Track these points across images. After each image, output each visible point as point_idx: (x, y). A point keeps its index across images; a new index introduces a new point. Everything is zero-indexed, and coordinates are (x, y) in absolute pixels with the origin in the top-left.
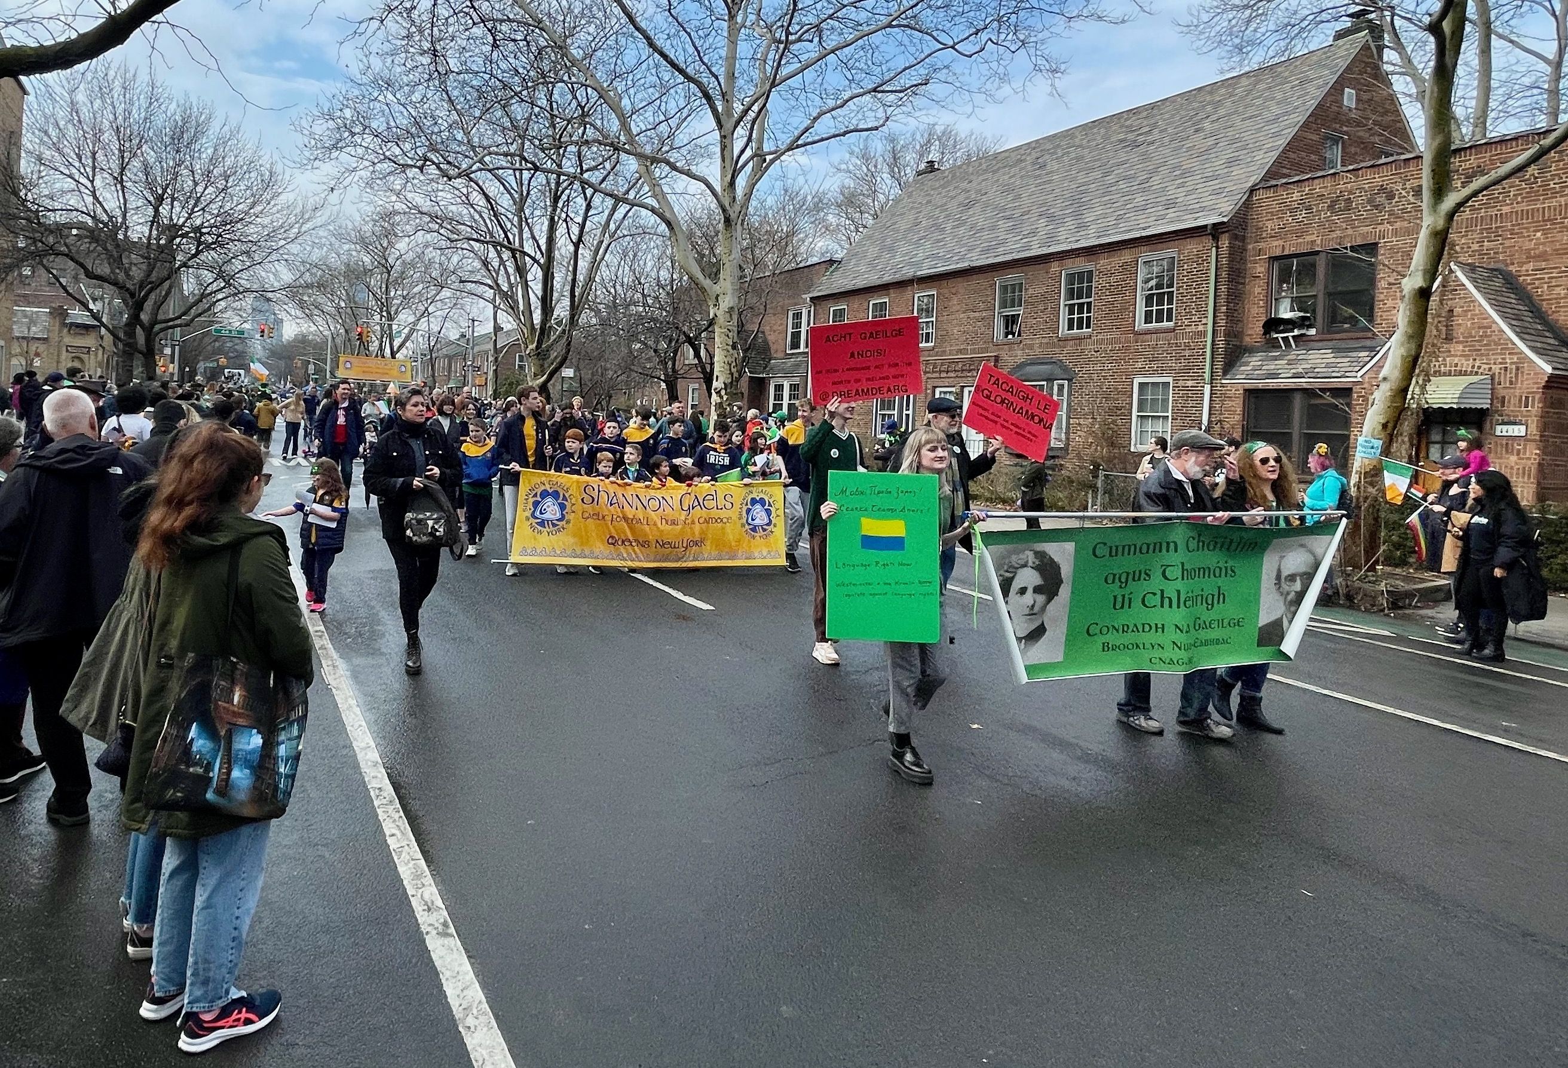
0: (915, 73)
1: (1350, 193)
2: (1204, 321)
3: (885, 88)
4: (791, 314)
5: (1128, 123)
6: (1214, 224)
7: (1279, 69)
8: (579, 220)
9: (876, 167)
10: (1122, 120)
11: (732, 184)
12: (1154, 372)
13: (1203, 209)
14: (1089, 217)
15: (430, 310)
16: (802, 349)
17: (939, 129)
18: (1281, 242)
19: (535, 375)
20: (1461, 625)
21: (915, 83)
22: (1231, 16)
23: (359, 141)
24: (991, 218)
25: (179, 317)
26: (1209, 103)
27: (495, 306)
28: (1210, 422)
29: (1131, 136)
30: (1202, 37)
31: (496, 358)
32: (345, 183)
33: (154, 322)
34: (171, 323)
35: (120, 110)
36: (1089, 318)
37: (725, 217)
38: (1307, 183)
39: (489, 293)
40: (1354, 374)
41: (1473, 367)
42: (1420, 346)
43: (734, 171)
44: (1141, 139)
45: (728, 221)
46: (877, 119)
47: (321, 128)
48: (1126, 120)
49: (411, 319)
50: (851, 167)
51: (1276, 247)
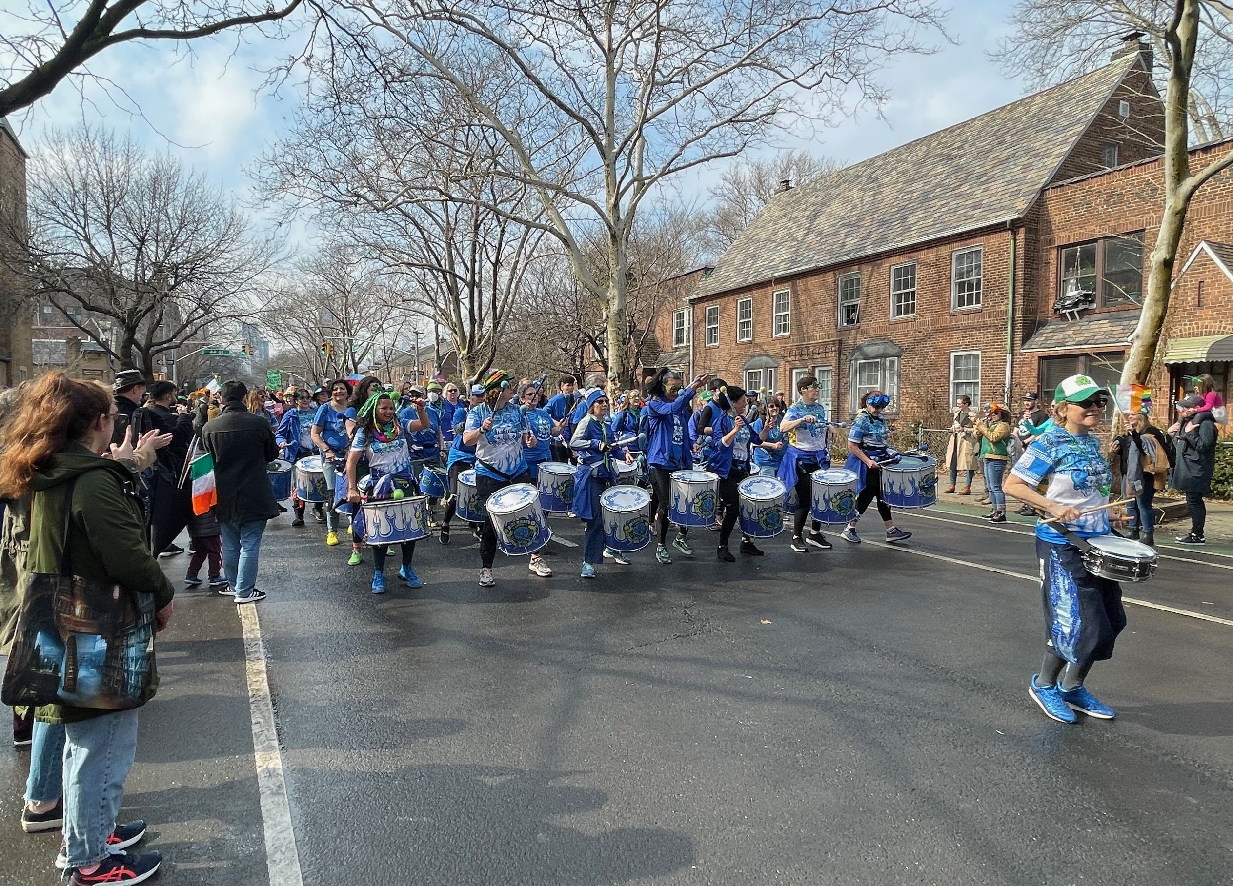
0: (764, 105)
1: (1123, 188)
2: (1005, 301)
3: (740, 117)
4: (675, 314)
5: (944, 140)
6: (1012, 221)
7: (1067, 88)
8: (495, 243)
9: (745, 190)
10: (940, 138)
11: (616, 206)
12: (967, 347)
13: (1003, 208)
14: (911, 220)
15: (384, 326)
16: (685, 344)
17: (796, 155)
18: (1067, 233)
19: (468, 375)
20: (1194, 535)
21: (765, 113)
22: (1032, 45)
23: (301, 182)
24: (833, 225)
25: (170, 340)
26: (1010, 119)
27: (436, 322)
28: (1011, 385)
29: (945, 151)
30: (1009, 64)
31: (439, 365)
32: (290, 219)
33: (150, 345)
34: (165, 345)
35: (102, 167)
36: (913, 304)
37: (612, 234)
38: (1087, 182)
39: (431, 311)
40: (1125, 339)
41: (1220, 328)
42: (1165, 309)
43: (617, 194)
44: (955, 152)
45: (613, 236)
46: (737, 146)
47: (268, 172)
48: (943, 137)
49: (368, 335)
50: (725, 192)
51: (1061, 238)
